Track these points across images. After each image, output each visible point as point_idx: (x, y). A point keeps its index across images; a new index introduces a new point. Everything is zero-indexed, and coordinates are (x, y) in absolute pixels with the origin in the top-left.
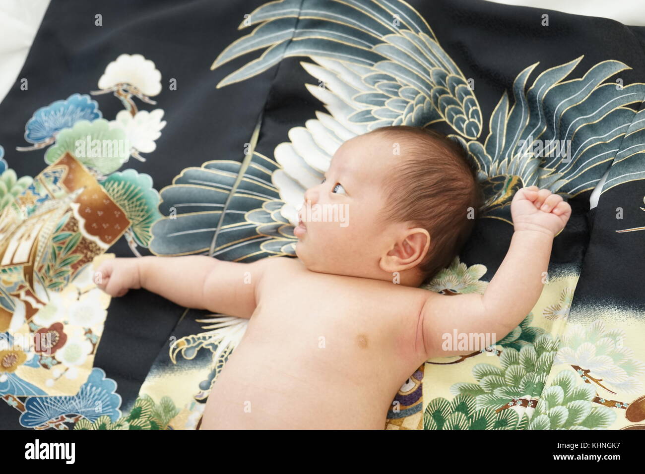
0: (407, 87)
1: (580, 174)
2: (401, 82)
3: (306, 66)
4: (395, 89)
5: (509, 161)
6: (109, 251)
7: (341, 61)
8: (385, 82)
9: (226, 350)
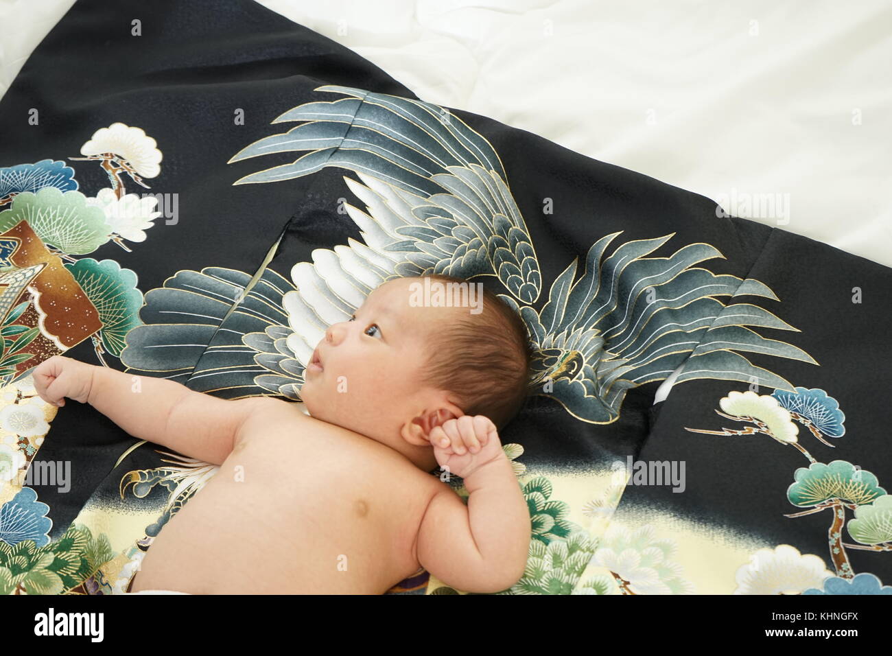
0: (463, 226)
1: (651, 362)
4: (449, 226)
5: (569, 334)
7: (391, 186)
8: (440, 217)
9: (186, 491)
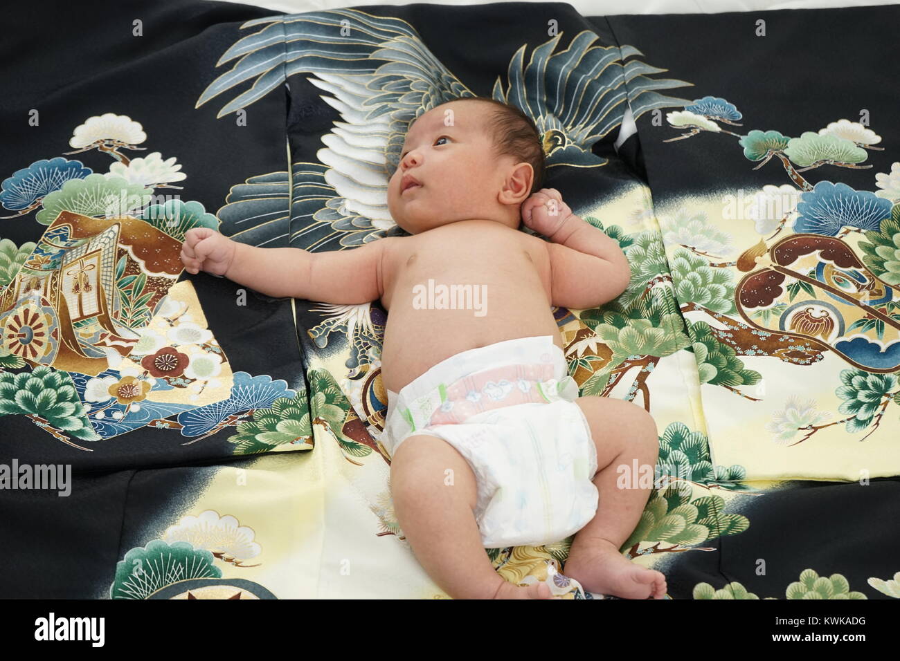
0: (418, 81)
1: (604, 116)
2: (410, 77)
3: (312, 81)
4: (405, 86)
6: (180, 280)
7: (341, 75)
8: (393, 82)
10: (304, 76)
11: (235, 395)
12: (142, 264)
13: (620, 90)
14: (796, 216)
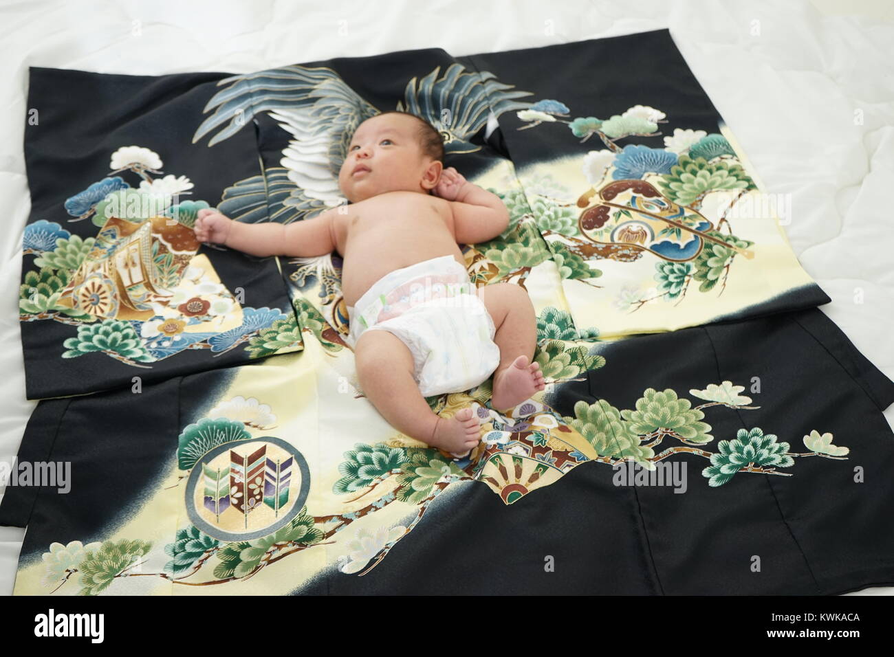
2: (338, 106)
3: (272, 115)
4: (336, 111)
6: (198, 254)
7: (290, 110)
10: (265, 113)
11: (246, 322)
12: (169, 246)
13: (483, 100)
14: (614, 169)
